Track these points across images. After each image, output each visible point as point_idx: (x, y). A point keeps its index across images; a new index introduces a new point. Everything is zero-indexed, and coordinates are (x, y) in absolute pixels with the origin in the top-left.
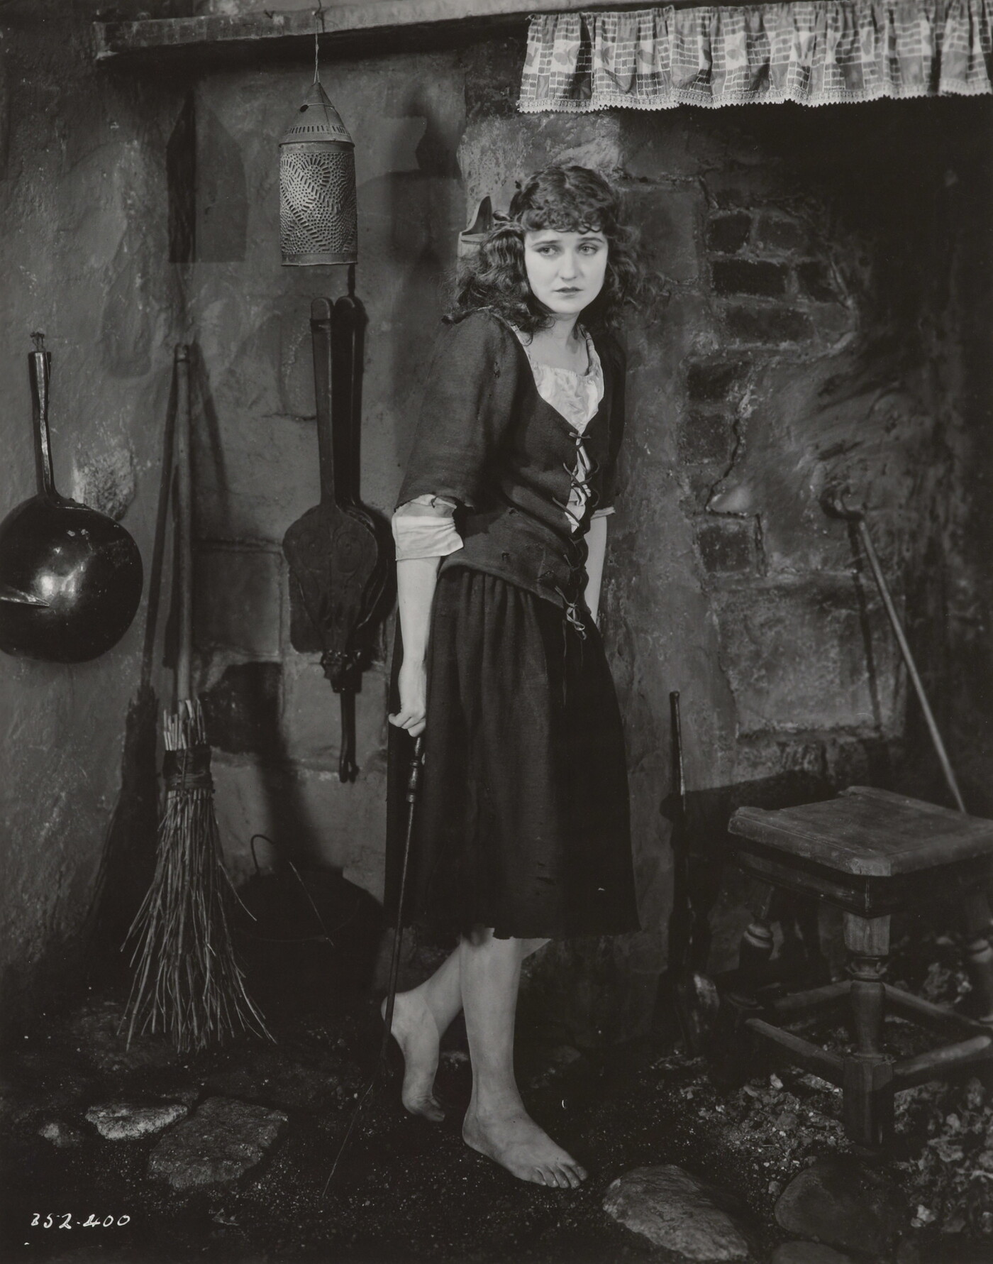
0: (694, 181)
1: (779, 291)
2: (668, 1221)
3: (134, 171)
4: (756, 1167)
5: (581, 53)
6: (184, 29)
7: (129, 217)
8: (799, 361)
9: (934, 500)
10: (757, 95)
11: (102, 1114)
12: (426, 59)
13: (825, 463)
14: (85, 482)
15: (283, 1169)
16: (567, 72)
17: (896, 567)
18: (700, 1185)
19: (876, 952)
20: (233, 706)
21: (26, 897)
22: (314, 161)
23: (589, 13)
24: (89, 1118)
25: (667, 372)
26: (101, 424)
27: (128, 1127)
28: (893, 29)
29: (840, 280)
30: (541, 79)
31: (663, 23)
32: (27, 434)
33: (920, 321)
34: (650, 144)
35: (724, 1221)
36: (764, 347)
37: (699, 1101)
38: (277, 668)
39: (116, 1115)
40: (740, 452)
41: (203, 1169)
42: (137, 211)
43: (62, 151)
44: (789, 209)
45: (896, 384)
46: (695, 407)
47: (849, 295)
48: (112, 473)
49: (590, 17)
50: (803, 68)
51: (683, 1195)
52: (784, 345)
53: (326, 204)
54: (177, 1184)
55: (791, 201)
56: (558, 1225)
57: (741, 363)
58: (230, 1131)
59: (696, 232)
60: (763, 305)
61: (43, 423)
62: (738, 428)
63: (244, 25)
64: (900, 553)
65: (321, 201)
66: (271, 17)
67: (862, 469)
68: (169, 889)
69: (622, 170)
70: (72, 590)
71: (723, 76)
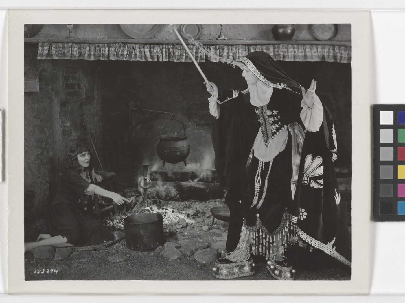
0: (62, 70)
1: (74, 88)
5: (49, 49)
8: (77, 100)
9: (96, 123)
13: (81, 117)
16: (46, 53)
25: (58, 103)
28: (102, 49)
30: (42, 53)
31: (63, 45)
36: (72, 98)
45: (91, 104)
46: (62, 109)
49: (50, 43)
50: (88, 54)
52: (75, 97)
57: (68, 101)
59: (62, 78)
60: (72, 91)
69: (52, 68)
71: (74, 54)
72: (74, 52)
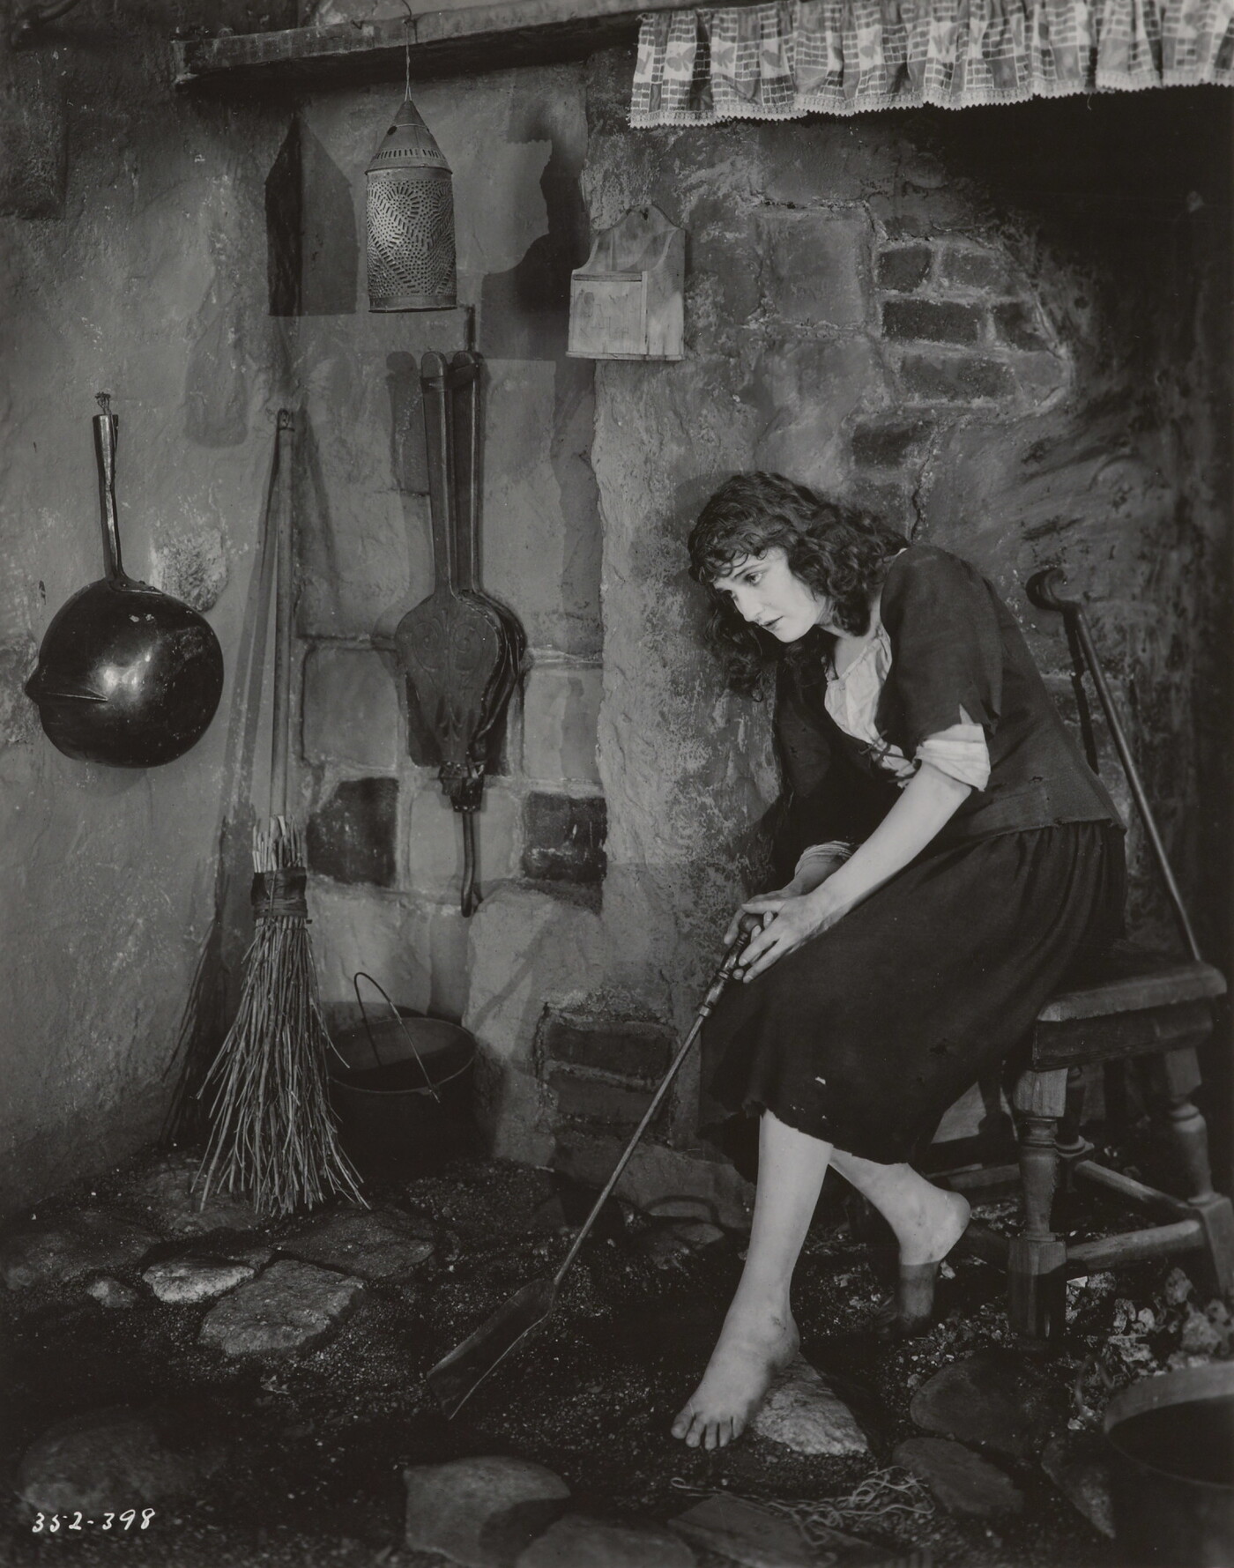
0: (856, 207)
1: (971, 337)
2: (776, 1410)
3: (224, 210)
4: (901, 1360)
5: (699, 56)
6: (268, 44)
7: (218, 263)
8: (997, 422)
9: (1179, 591)
10: (897, 99)
11: (160, 1274)
12: (551, 73)
13: (1032, 543)
14: (163, 564)
15: (352, 1340)
16: (681, 79)
17: (1127, 670)
18: (824, 1374)
19: (1047, 1112)
20: (347, 828)
21: (94, 1035)
22: (402, 190)
23: (706, 10)
24: (146, 1278)
25: (826, 434)
26: (185, 499)
27: (185, 1288)
28: (1046, 15)
29: (1047, 325)
30: (655, 88)
31: (788, 17)
32: (92, 509)
33: (1157, 374)
34: (797, 164)
35: (843, 1412)
36: (951, 405)
37: (853, 1288)
38: (393, 784)
39: (174, 1275)
40: (920, 528)
41: (259, 1334)
42: (229, 257)
43: (133, 188)
44: (981, 240)
45: (1126, 450)
46: (863, 475)
47: (1061, 343)
48: (197, 555)
49: (706, 14)
50: (945, 65)
51: (800, 1383)
52: (977, 402)
53: (414, 239)
54: (231, 1349)
55: (982, 230)
56: (652, 1410)
57: (921, 423)
58: (295, 1296)
59: (860, 267)
60: (950, 354)
61: (109, 495)
62: (918, 500)
63: (332, 38)
64: (1134, 653)
65: (409, 236)
66: (360, 28)
67: (1082, 551)
68: (253, 1030)
69: (762, 194)
70: (135, 681)
71: (856, 76)
72: (856, 56)
